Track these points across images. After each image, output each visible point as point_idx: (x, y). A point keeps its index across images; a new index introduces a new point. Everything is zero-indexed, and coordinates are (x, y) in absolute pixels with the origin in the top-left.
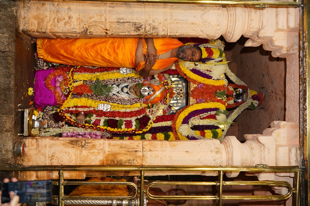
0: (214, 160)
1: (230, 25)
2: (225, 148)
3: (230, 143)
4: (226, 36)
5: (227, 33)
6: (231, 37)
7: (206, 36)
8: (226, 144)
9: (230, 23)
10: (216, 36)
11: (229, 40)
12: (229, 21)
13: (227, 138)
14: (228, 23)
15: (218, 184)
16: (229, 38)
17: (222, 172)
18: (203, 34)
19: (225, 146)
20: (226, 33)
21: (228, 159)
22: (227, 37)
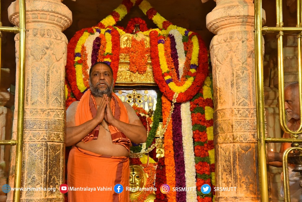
0: (243, 42)
1: (49, 20)
2: (224, 28)
3: (217, 21)
4: (63, 26)
5: (60, 24)
6: (66, 19)
7: (65, 54)
8: (219, 27)
9: (46, 19)
10: (65, 40)
11: (69, 22)
12: (44, 20)
13: (210, 25)
14: (47, 22)
15: (281, 33)
16: (67, 22)
17: (264, 29)
18: (63, 59)
19: (222, 28)
20: (60, 26)
21: (241, 24)
22: (65, 25)
